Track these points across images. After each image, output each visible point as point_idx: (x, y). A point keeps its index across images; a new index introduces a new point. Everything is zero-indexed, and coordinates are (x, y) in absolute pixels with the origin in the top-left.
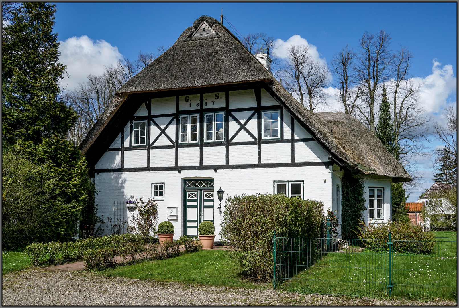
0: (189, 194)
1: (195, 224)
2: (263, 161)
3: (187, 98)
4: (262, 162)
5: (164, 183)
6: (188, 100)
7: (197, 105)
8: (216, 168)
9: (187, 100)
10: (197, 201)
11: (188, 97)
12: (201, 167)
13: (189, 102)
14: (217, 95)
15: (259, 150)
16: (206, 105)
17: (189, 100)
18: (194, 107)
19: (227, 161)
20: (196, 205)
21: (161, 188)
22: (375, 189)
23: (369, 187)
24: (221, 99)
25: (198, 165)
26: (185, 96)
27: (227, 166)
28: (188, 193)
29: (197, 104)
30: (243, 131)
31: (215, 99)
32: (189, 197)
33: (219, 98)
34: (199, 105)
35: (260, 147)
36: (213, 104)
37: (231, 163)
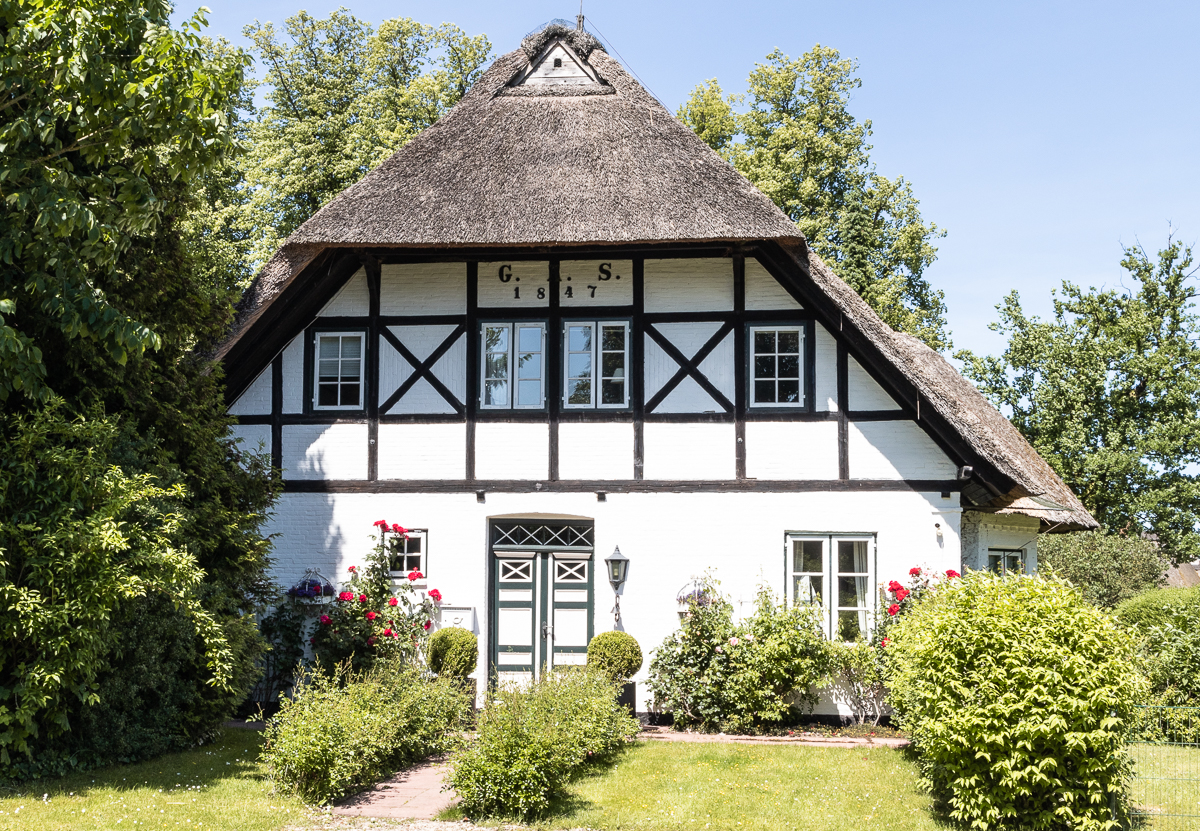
0: (504, 566)
1: (524, 659)
2: (751, 472)
3: (506, 271)
4: (748, 476)
5: (426, 531)
6: (509, 277)
7: (541, 293)
8: (602, 489)
9: (504, 277)
10: (531, 586)
11: (510, 267)
12: (553, 484)
13: (512, 283)
14: (605, 267)
15: (740, 439)
16: (570, 295)
17: (512, 278)
18: (530, 300)
19: (639, 471)
20: (530, 599)
21: (414, 545)
22: (1001, 554)
23: (990, 550)
24: (618, 281)
25: (545, 476)
26: (500, 264)
27: (639, 485)
28: (501, 562)
29: (539, 291)
30: (688, 380)
31: (600, 278)
32: (503, 575)
33: (613, 277)
34: (547, 293)
35: (744, 430)
36: (593, 295)
37: (649, 475)
